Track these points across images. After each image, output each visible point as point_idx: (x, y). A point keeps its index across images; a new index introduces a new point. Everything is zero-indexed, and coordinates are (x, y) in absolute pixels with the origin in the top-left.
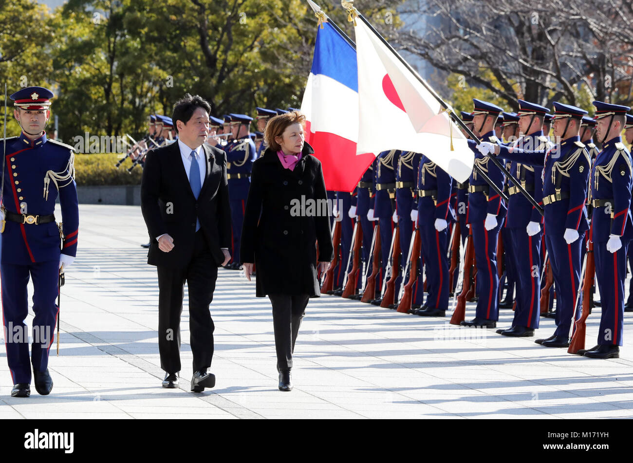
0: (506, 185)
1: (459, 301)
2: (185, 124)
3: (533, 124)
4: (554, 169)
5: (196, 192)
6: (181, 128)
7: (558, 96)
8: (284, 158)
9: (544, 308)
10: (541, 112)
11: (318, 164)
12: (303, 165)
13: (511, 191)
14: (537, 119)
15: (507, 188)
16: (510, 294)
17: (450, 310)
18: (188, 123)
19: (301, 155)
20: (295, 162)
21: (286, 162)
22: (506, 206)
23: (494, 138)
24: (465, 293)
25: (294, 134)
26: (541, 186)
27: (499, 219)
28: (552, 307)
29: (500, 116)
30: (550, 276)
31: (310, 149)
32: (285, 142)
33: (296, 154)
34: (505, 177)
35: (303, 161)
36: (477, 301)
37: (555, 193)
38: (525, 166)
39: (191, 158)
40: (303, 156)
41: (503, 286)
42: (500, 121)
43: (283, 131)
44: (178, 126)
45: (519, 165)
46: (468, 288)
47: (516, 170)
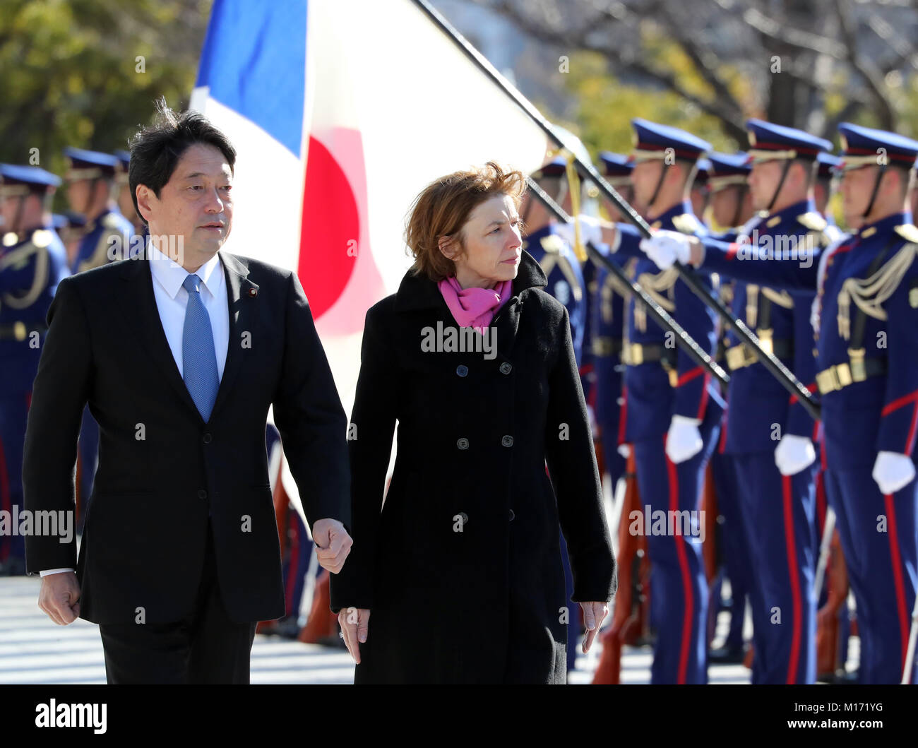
0: (720, 341)
1: (606, 646)
2: (157, 191)
3: (788, 184)
4: (843, 300)
5: (203, 399)
6: (149, 209)
7: (852, 110)
8: (459, 295)
9: (827, 661)
10: (806, 152)
11: (560, 317)
12: (516, 317)
13: (736, 358)
14: (797, 169)
15: (723, 350)
16: (736, 627)
17: (582, 671)
18: (166, 190)
19: (508, 288)
20: (492, 309)
21: (464, 308)
22: (723, 396)
23: (686, 220)
24: (620, 625)
25: (496, 227)
26: (812, 344)
27: (704, 431)
28: (844, 658)
29: (703, 164)
30: (840, 576)
31: (536, 270)
32: (471, 252)
33: (497, 285)
34: (717, 320)
35: (513, 307)
36: (652, 645)
37: (847, 360)
38: (769, 293)
39: (186, 297)
40: (515, 291)
41: (717, 605)
42: (702, 177)
43: (463, 218)
44: (142, 204)
45: (752, 289)
46: (628, 612)
47: (744, 303)
